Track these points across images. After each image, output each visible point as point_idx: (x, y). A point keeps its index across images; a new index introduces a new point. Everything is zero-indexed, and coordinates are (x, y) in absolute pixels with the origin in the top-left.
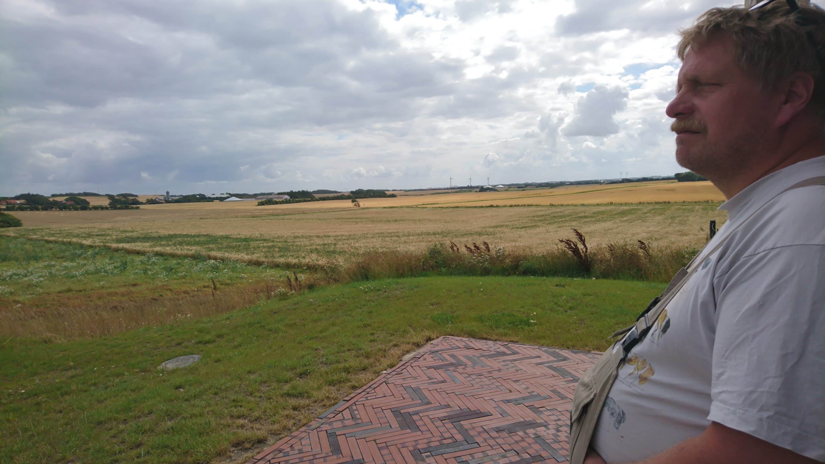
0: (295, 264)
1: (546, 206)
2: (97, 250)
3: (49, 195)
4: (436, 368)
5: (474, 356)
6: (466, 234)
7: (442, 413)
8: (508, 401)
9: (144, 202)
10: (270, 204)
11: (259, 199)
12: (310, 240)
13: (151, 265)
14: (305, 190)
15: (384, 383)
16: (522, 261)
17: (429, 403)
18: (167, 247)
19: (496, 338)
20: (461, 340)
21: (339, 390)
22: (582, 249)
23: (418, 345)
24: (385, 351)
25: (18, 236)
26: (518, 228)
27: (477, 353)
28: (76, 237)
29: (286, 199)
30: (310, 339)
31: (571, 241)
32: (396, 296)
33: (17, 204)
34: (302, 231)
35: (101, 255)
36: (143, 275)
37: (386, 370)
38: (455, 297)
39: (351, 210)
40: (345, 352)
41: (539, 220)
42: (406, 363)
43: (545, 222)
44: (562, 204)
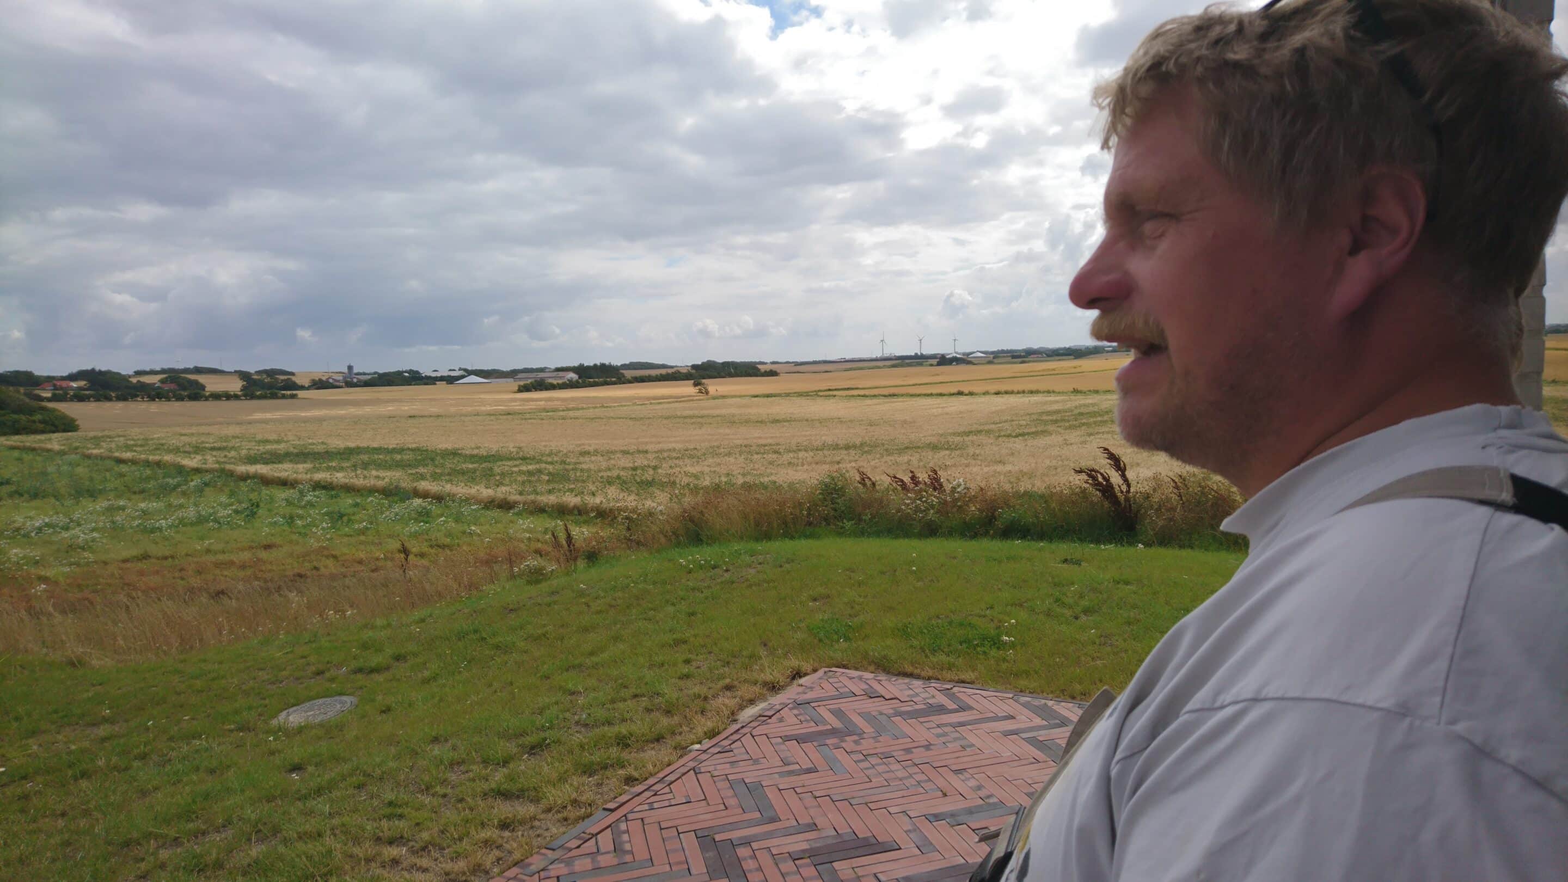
0: (575, 507)
1: (1066, 393)
2: (207, 477)
3: (131, 372)
4: (800, 739)
5: (881, 714)
6: (907, 448)
7: (798, 843)
8: (937, 817)
9: (307, 386)
10: (541, 390)
11: (520, 379)
12: (610, 459)
13: (304, 507)
14: (607, 363)
15: (692, 772)
16: (1002, 508)
17: (774, 819)
18: (338, 472)
19: (930, 673)
20: (860, 678)
21: (601, 784)
22: (1119, 487)
23: (774, 688)
24: (706, 698)
25: (67, 450)
26: (1009, 436)
27: (887, 708)
28: (169, 451)
29: (570, 381)
30: (567, 670)
31: (1097, 471)
32: (747, 580)
33: (72, 388)
34: (596, 442)
35: (215, 487)
36: (286, 528)
37: (700, 743)
38: (860, 584)
39: (693, 400)
40: (625, 700)
41: (1051, 421)
42: (743, 727)
43: (1062, 424)
44: (1096, 389)
